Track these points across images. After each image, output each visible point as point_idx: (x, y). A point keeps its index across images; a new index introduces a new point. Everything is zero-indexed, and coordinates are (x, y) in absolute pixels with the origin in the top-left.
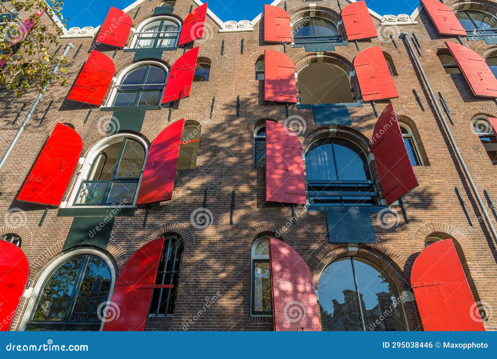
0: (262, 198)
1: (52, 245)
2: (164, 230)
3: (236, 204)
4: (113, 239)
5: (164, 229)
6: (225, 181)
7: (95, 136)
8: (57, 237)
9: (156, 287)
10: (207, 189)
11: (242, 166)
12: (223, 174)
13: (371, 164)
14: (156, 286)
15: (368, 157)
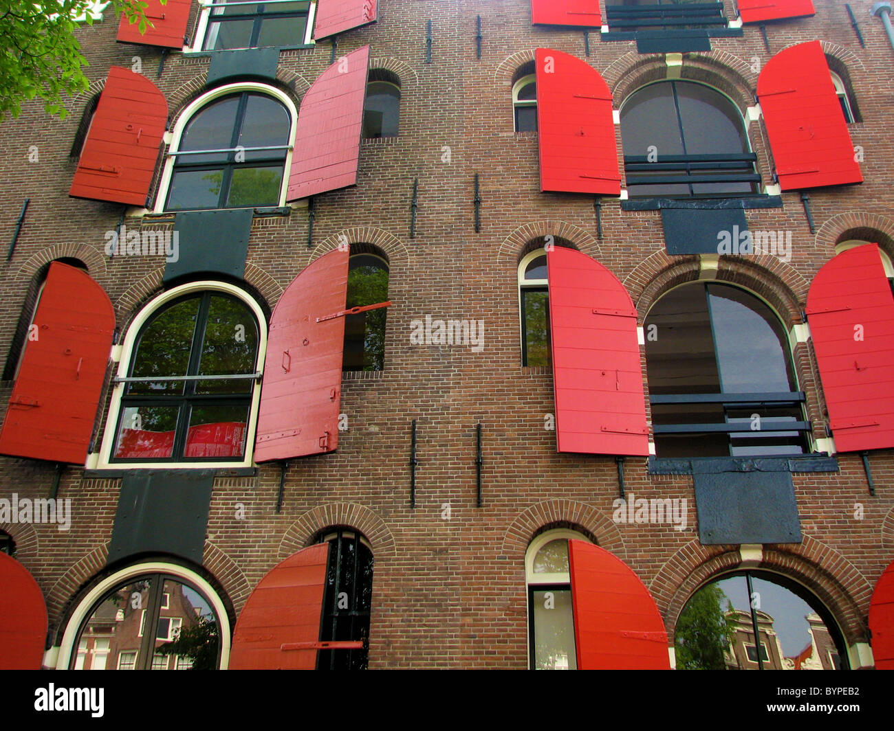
0: (547, 443)
1: (84, 555)
2: (325, 522)
3: (487, 458)
4: (213, 542)
5: (325, 520)
6: (458, 400)
7: (137, 289)
8: (90, 536)
9: (324, 647)
10: (414, 423)
11: (494, 362)
12: (449, 383)
13: (795, 351)
14: (323, 645)
15: (790, 332)
